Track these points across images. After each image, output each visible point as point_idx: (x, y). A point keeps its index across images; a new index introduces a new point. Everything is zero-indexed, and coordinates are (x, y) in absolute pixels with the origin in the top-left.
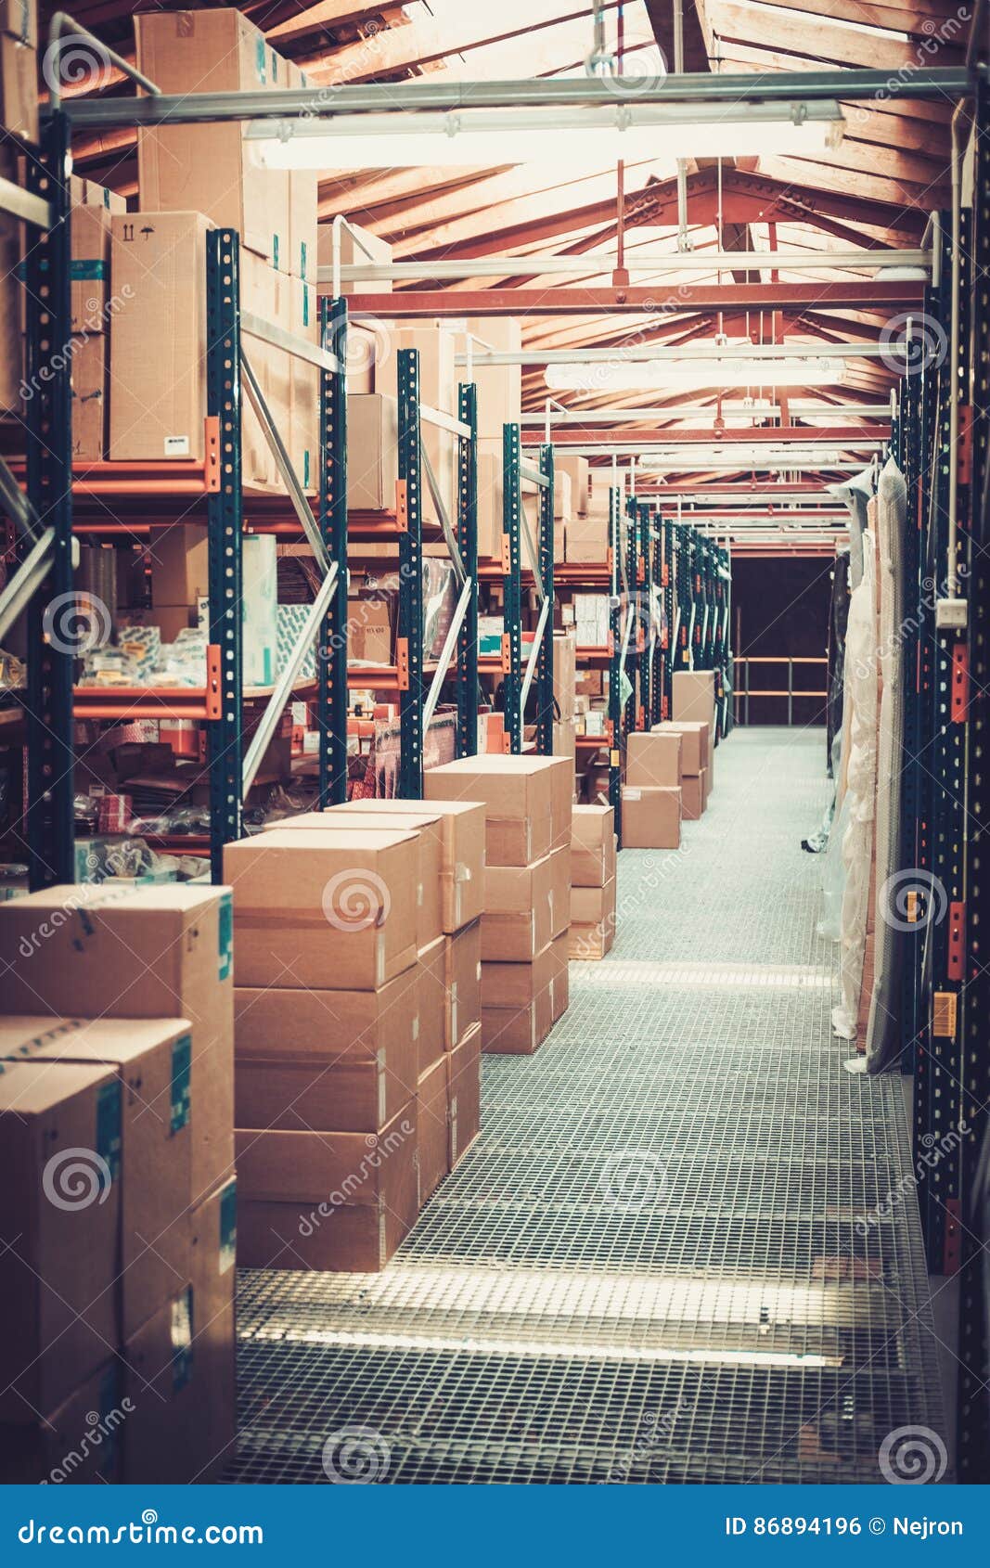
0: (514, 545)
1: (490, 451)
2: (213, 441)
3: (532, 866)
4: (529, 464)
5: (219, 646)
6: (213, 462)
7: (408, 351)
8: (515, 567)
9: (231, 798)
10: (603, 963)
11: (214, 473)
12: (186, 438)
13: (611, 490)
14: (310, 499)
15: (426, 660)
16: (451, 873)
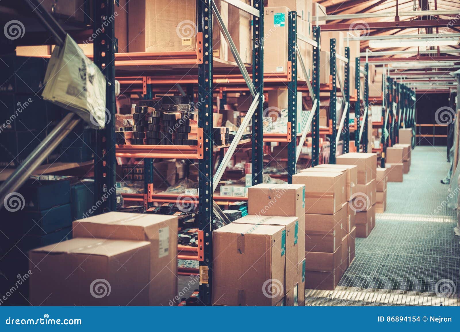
0: (358, 92)
1: (352, 65)
2: (290, 68)
3: (367, 184)
4: (362, 68)
5: (291, 123)
6: (290, 73)
7: (333, 39)
8: (358, 99)
9: (293, 163)
10: (384, 214)
11: (290, 76)
12: (282, 67)
13: (383, 75)
14: (310, 82)
15: (337, 126)
16: (349, 185)
